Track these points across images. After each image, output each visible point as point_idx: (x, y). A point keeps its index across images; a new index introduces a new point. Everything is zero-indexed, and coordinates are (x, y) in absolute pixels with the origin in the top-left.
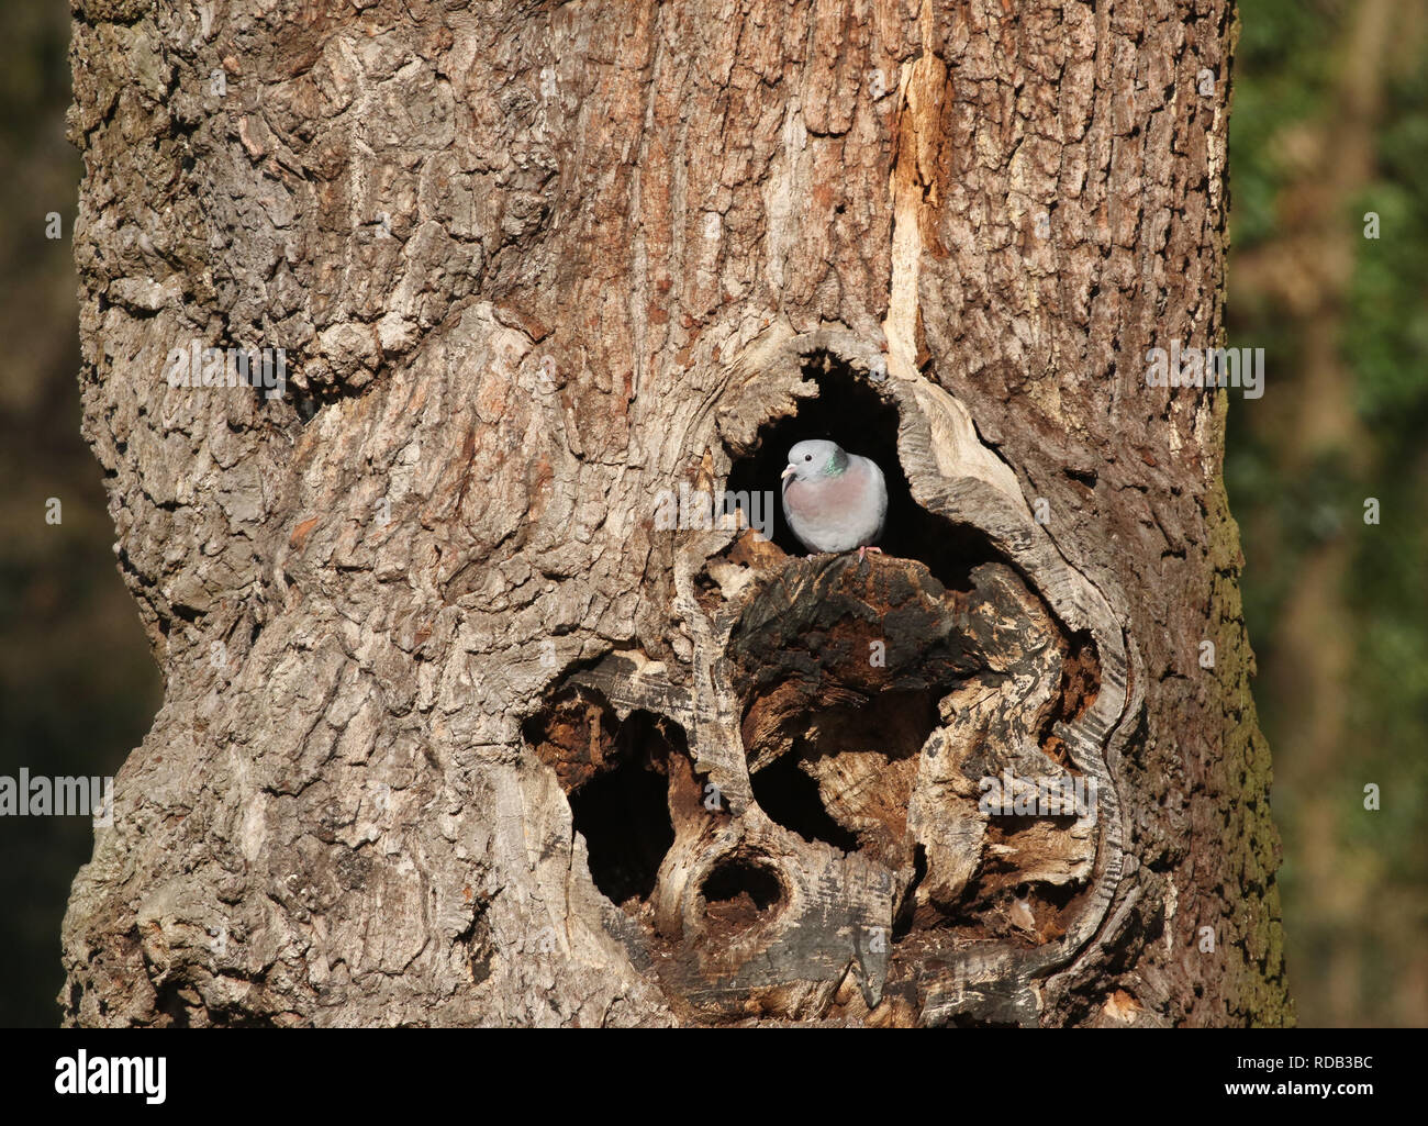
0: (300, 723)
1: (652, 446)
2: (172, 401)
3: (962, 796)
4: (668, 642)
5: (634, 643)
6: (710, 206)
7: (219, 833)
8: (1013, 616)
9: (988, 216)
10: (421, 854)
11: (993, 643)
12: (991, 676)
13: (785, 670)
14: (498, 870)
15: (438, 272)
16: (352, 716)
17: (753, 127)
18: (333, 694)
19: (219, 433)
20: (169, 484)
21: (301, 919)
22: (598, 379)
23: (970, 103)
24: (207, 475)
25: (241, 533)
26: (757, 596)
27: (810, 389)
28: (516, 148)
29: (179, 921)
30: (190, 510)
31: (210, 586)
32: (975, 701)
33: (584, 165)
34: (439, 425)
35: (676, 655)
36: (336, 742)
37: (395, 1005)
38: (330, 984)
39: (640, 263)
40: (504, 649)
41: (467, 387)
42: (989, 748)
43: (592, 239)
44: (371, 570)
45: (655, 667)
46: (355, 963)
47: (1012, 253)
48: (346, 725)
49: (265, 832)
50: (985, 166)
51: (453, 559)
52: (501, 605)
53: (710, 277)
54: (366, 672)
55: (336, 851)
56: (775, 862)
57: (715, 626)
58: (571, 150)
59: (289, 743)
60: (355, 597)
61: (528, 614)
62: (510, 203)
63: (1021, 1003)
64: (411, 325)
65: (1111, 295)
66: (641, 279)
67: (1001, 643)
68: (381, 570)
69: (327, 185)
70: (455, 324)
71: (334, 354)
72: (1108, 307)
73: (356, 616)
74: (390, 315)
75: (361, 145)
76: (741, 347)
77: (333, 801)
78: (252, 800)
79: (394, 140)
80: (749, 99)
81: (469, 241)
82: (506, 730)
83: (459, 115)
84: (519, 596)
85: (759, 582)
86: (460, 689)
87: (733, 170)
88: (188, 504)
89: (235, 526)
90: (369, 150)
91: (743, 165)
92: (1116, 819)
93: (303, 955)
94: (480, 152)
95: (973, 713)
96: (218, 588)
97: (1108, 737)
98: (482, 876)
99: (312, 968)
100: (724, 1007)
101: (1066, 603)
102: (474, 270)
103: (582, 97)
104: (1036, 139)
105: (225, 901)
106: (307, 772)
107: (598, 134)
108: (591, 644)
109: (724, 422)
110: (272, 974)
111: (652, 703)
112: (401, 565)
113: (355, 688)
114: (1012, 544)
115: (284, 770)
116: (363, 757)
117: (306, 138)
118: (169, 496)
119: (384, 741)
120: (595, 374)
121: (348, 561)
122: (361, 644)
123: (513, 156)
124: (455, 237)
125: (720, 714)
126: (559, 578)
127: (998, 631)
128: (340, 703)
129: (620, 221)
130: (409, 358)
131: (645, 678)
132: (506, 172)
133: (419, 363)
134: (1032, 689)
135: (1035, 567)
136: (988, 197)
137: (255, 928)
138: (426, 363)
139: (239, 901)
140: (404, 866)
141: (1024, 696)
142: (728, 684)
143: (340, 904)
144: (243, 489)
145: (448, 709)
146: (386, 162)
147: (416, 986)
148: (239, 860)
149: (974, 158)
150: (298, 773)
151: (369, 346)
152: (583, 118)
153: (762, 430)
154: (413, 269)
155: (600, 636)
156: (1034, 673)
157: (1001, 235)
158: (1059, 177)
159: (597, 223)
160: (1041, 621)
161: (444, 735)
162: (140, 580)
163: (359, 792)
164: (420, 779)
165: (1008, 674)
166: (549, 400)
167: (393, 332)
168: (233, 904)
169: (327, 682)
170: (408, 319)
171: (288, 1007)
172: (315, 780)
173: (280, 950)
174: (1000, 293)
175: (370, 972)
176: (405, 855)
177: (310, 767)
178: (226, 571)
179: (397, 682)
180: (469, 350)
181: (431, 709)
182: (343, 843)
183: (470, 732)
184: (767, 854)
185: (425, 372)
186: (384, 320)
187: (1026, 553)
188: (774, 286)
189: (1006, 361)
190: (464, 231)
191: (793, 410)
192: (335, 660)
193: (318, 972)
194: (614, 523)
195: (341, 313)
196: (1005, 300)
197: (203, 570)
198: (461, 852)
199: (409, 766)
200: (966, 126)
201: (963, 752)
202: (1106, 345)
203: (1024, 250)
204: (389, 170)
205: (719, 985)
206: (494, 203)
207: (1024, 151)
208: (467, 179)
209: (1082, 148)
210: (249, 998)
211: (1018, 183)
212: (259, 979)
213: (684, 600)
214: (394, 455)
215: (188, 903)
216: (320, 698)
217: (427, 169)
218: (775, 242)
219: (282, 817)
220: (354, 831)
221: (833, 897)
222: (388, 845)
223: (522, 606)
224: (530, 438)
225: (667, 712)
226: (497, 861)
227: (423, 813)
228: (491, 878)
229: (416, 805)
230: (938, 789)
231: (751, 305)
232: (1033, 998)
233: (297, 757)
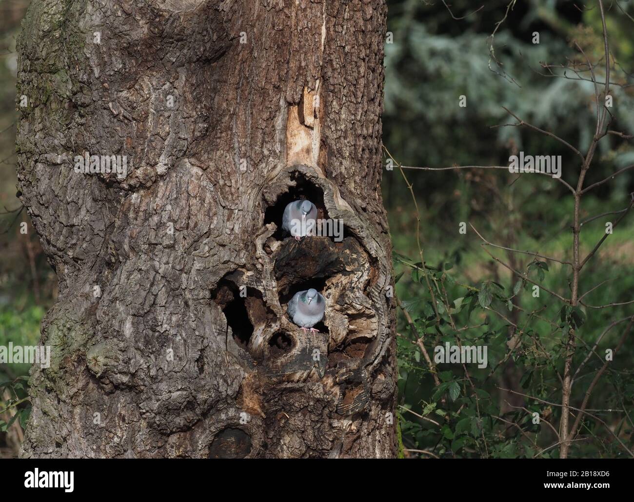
0: (143, 294)
1: (245, 202)
2: (71, 193)
3: (337, 310)
4: (254, 265)
5: (244, 266)
6: (259, 127)
7: (116, 329)
8: (355, 253)
9: (335, 127)
10: (184, 335)
11: (349, 262)
12: (347, 273)
13: (284, 273)
14: (207, 338)
15: (175, 150)
16: (159, 291)
17: (271, 101)
18: (152, 285)
19: (89, 203)
20: (71, 219)
21: (148, 356)
22: (226, 182)
23: (331, 92)
24: (85, 216)
25: (98, 234)
26: (281, 250)
27: (293, 183)
28: (198, 110)
29: (106, 357)
30: (78, 227)
31: (86, 251)
32: (340, 281)
33: (216, 115)
34: (176, 198)
35: (257, 269)
36: (155, 299)
37: (179, 382)
38: (157, 376)
39: (236, 145)
40: (208, 268)
41: (184, 186)
42: (347, 295)
43: (220, 138)
44: (161, 244)
45: (250, 273)
46: (166, 369)
47: (342, 139)
48: (157, 294)
49: (132, 329)
50: (335, 112)
51: (190, 240)
52: (207, 255)
53: (259, 149)
54: (162, 277)
55: (157, 334)
56: (291, 333)
57: (271, 260)
58: (212, 110)
59: (141, 300)
60: (156, 253)
61: (216, 257)
62: (197, 127)
63: (363, 375)
64: (166, 167)
65: (367, 151)
66: (237, 150)
67: (351, 262)
68: (164, 244)
69: (141, 123)
70: (178, 166)
71: (141, 177)
72: (366, 155)
73: (158, 259)
74: (160, 164)
75: (152, 110)
76: (268, 171)
77: (155, 318)
78: (126, 319)
79: (162, 109)
80: (270, 92)
81: (184, 140)
82: (207, 294)
83: (180, 100)
84: (212, 252)
85: (282, 245)
86: (195, 282)
87: (266, 115)
88: (78, 225)
89: (96, 231)
90: (154, 112)
91: (268, 114)
92: (383, 317)
93: (148, 367)
94: (188, 111)
95: (340, 285)
96: (89, 252)
97: (381, 291)
98: (203, 341)
99: (151, 371)
100: (278, 379)
101: (372, 249)
102: (185, 149)
103: (215, 93)
104: (349, 103)
105: (121, 350)
106: (146, 309)
107: (222, 105)
108: (233, 266)
109: (266, 195)
110: (139, 373)
111: (250, 285)
112: (172, 242)
113: (159, 282)
114: (358, 230)
115: (139, 309)
116: (164, 304)
117: (134, 108)
118: (71, 223)
119: (171, 299)
120: (225, 181)
121: (154, 242)
122: (160, 268)
123: (197, 112)
124: (179, 138)
125: (273, 288)
126: (224, 246)
127: (351, 258)
128: (155, 287)
129: (229, 132)
130: (165, 178)
131: (248, 277)
132: (195, 117)
133: (168, 179)
134: (361, 276)
135: (364, 238)
136: (335, 121)
137: (132, 359)
138: (170, 179)
139: (125, 351)
140: (179, 338)
141: (359, 279)
142: (274, 278)
143: (158, 351)
144: (99, 220)
145: (191, 288)
146: (161, 115)
147: (185, 375)
148: (124, 338)
149: (332, 108)
150: (143, 309)
151: (153, 174)
152: (216, 100)
153: (278, 197)
154: (167, 149)
155: (235, 264)
156: (362, 271)
157: (339, 133)
158: (355, 115)
159: (221, 133)
160: (365, 255)
161: (190, 296)
162: (57, 249)
163: (163, 315)
164: (182, 311)
165: (352, 272)
166: (212, 189)
167: (161, 169)
168: (123, 351)
169: (150, 281)
170: (165, 165)
171: (142, 384)
172: (148, 311)
173: (140, 365)
174: (338, 151)
175: (170, 371)
176: (178, 334)
177: (147, 307)
178: (92, 246)
179: (175, 280)
180: (183, 174)
181: (186, 288)
182: (158, 331)
183: (197, 295)
184: (288, 331)
185: (170, 181)
186: (158, 165)
187: (361, 233)
188: (277, 151)
189: (341, 173)
190: (183, 137)
191: (287, 190)
192: (152, 273)
193: (153, 372)
194: (236, 228)
195: (143, 163)
196: (340, 154)
197: (84, 246)
198: (197, 333)
199: (179, 307)
200: (330, 99)
201: (336, 297)
202: (365, 167)
203: (345, 138)
204: (162, 118)
205: (276, 373)
206: (192, 127)
207: (345, 106)
208: (184, 120)
209: (361, 105)
210: (129, 382)
211: (343, 116)
212: (133, 375)
213: (260, 252)
214: (163, 208)
215: (108, 351)
216: (149, 286)
217: (171, 118)
218: (278, 138)
219: (138, 324)
220: (162, 327)
221: (310, 344)
222: (173, 332)
223: (213, 255)
224: (207, 201)
225: (255, 287)
226: (207, 335)
227: (183, 321)
228: (205, 341)
229: (181, 319)
230: (331, 309)
231: (271, 158)
232: (365, 374)
233: (143, 304)
